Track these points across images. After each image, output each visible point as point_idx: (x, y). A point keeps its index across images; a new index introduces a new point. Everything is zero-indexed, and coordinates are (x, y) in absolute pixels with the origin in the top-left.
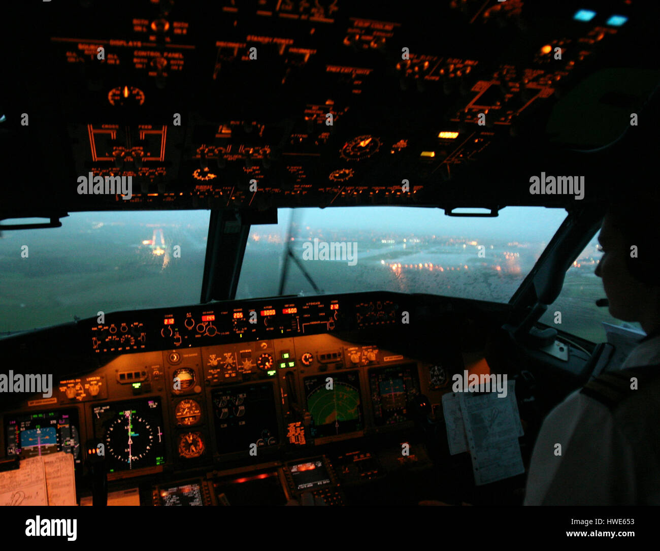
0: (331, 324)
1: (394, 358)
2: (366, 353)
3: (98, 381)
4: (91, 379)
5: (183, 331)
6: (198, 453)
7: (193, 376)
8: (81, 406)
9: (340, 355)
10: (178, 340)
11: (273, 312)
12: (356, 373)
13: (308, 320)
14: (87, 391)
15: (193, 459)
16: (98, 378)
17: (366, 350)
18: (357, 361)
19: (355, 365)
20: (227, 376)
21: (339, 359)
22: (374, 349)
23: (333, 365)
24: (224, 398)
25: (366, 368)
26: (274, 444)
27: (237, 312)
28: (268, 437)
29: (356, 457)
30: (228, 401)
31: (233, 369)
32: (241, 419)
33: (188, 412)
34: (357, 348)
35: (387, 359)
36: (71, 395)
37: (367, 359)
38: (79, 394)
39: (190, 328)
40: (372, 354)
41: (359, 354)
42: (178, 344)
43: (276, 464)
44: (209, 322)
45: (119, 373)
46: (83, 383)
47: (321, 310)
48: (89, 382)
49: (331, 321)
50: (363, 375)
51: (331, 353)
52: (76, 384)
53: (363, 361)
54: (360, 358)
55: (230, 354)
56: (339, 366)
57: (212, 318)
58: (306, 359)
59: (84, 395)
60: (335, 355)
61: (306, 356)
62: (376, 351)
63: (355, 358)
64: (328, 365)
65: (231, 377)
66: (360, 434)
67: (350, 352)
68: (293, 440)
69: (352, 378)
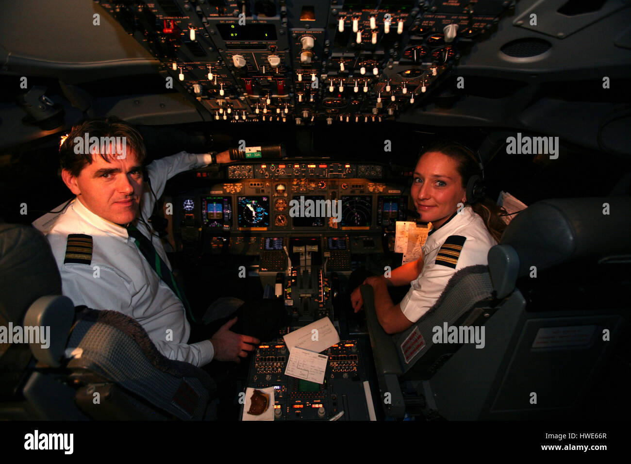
1: (395, 191)
2: (378, 187)
3: (241, 186)
4: (237, 184)
6: (284, 224)
7: (285, 188)
8: (233, 196)
9: (363, 186)
11: (315, 166)
12: (371, 197)
13: (332, 171)
14: (235, 190)
15: (281, 227)
16: (241, 184)
17: (379, 185)
18: (372, 191)
19: (370, 193)
20: (301, 190)
21: (362, 188)
22: (383, 185)
23: (359, 191)
25: (377, 195)
28: (319, 222)
31: (305, 187)
34: (373, 184)
35: (390, 191)
36: (228, 191)
37: (378, 190)
38: (232, 191)
40: (381, 189)
41: (374, 187)
42: (267, 177)
43: (321, 235)
45: (250, 183)
46: (234, 186)
47: (340, 167)
48: (236, 186)
49: (345, 173)
50: (375, 199)
51: (358, 185)
52: (231, 186)
53: (376, 191)
54: (374, 189)
55: (304, 179)
56: (362, 192)
57: (284, 166)
58: (344, 186)
59: (234, 191)
60: (360, 186)
62: (384, 187)
63: (371, 189)
64: (356, 191)
65: (303, 190)
66: (368, 228)
67: (369, 185)
68: (331, 225)
69: (368, 199)
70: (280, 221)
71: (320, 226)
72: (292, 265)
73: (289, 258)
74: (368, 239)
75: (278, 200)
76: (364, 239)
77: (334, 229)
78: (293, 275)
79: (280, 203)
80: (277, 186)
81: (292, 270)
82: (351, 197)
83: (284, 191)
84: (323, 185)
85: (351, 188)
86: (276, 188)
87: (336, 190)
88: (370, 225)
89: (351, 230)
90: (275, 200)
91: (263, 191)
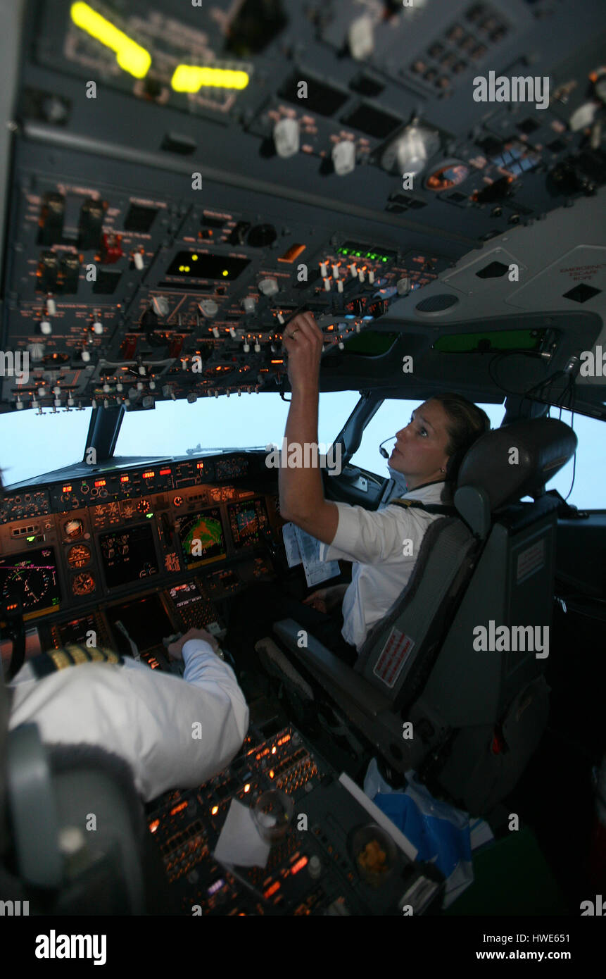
0: (198, 480)
1: (247, 494)
2: (225, 492)
5: (80, 495)
6: (91, 589)
7: (82, 525)
9: (204, 496)
10: (76, 503)
11: (152, 474)
12: (218, 509)
13: (180, 477)
15: (86, 596)
17: (225, 490)
18: (218, 499)
19: (216, 503)
20: (112, 522)
21: (203, 499)
22: (231, 488)
23: (200, 504)
24: (110, 540)
25: (225, 504)
26: (154, 573)
27: (123, 477)
28: (150, 568)
29: (221, 575)
30: (114, 542)
31: (117, 515)
32: (126, 556)
33: (80, 556)
34: (217, 489)
35: (241, 495)
37: (226, 497)
39: (86, 492)
40: (229, 494)
41: (220, 493)
42: (76, 507)
44: (101, 486)
45: (13, 530)
47: (190, 469)
49: (198, 477)
50: (223, 510)
51: (198, 494)
53: (223, 499)
54: (221, 497)
55: (113, 503)
56: (204, 504)
57: (104, 483)
58: (177, 502)
60: (200, 496)
61: (177, 499)
62: (233, 490)
63: (217, 497)
64: (196, 505)
65: (115, 522)
66: (224, 556)
67: (212, 493)
68: (170, 568)
69: (214, 513)
73: (130, 640)
75: (71, 549)
87: (166, 511)
89: (201, 566)
90: (66, 550)
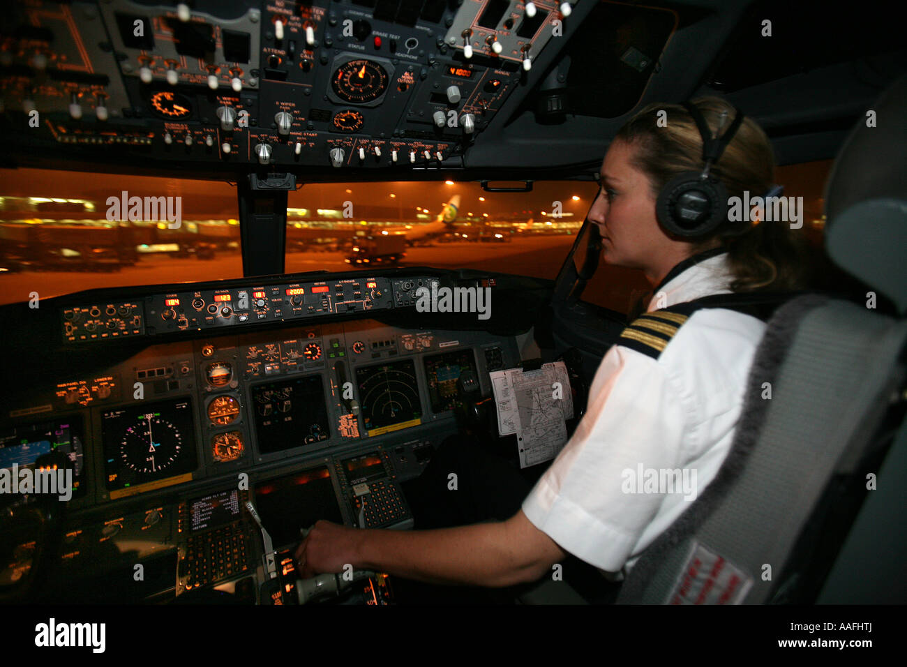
70: (223, 449)
71: (322, 440)
72: (275, 548)
74: (421, 445)
76: (415, 446)
77: (351, 440)
78: (285, 572)
79: (220, 408)
80: (209, 369)
81: (278, 559)
82: (373, 369)
83: (227, 377)
84: (314, 351)
85: (371, 350)
86: (208, 374)
88: (420, 415)
91: (174, 385)
